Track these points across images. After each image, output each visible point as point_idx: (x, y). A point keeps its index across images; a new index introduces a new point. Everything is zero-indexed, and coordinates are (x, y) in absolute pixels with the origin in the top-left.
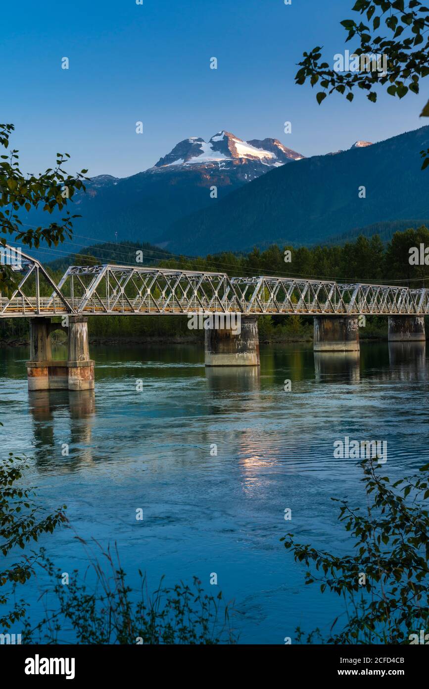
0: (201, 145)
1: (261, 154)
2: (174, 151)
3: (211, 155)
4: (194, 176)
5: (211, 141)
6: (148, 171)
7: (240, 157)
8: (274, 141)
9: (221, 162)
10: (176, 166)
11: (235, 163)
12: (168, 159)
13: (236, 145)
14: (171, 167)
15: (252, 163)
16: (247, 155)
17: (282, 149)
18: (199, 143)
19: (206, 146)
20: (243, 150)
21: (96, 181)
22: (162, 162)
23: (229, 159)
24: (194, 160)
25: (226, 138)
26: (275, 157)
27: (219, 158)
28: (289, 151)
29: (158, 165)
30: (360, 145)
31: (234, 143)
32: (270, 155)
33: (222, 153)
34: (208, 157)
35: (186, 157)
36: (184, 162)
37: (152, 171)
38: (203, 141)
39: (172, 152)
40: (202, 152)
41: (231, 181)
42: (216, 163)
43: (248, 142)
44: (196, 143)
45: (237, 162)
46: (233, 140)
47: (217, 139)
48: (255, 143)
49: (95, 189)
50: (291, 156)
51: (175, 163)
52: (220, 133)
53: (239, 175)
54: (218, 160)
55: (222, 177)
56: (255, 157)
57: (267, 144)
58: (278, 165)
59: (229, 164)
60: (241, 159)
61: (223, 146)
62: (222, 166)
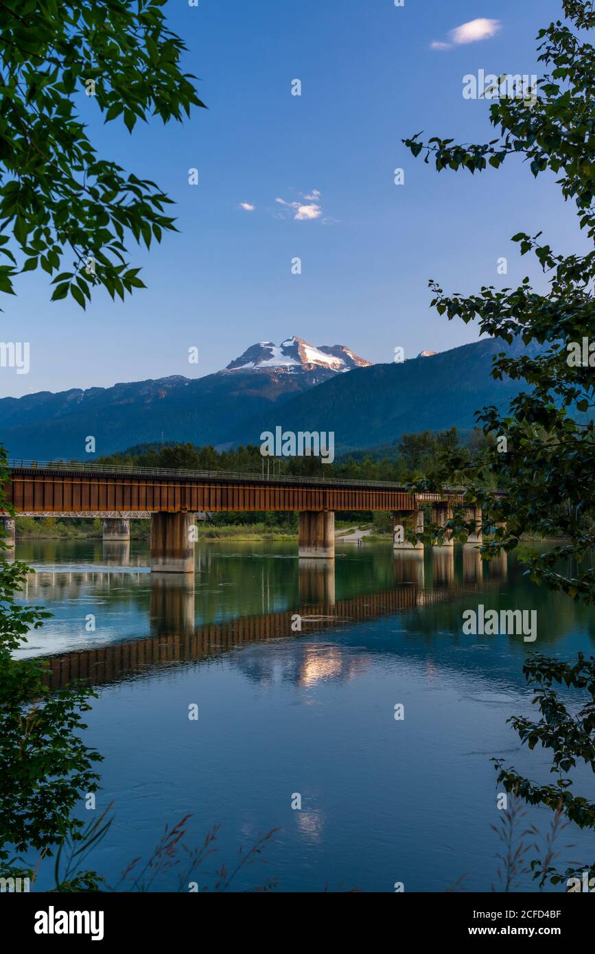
0: (271, 350)
1: (330, 361)
2: (245, 354)
3: (281, 360)
4: (262, 379)
5: (282, 346)
6: (218, 373)
7: (309, 362)
8: (343, 347)
9: (290, 366)
10: (246, 370)
11: (303, 368)
12: (239, 362)
13: (306, 351)
14: (241, 369)
15: (320, 369)
16: (317, 361)
17: (351, 356)
18: (270, 347)
19: (276, 351)
20: (313, 356)
21: (168, 381)
22: (233, 364)
23: (298, 364)
24: (264, 363)
25: (296, 344)
26: (344, 363)
27: (289, 362)
28: (357, 358)
29: (229, 367)
30: (426, 354)
31: (304, 348)
32: (338, 361)
33: (291, 357)
34: (279, 361)
35: (256, 360)
36: (255, 365)
37: (222, 373)
38: (274, 345)
39: (243, 356)
40: (272, 356)
41: (299, 385)
42: (285, 368)
43: (318, 348)
44: (267, 347)
45: (306, 367)
46: (304, 345)
47: (287, 344)
48: (324, 350)
49: (166, 389)
50: (360, 362)
51: (246, 366)
52: (291, 338)
53: (307, 380)
54: (288, 364)
55: (290, 381)
56: (324, 363)
57: (336, 351)
58: (345, 370)
59: (298, 368)
60: (309, 365)
61: (293, 351)
62: (291, 371)
